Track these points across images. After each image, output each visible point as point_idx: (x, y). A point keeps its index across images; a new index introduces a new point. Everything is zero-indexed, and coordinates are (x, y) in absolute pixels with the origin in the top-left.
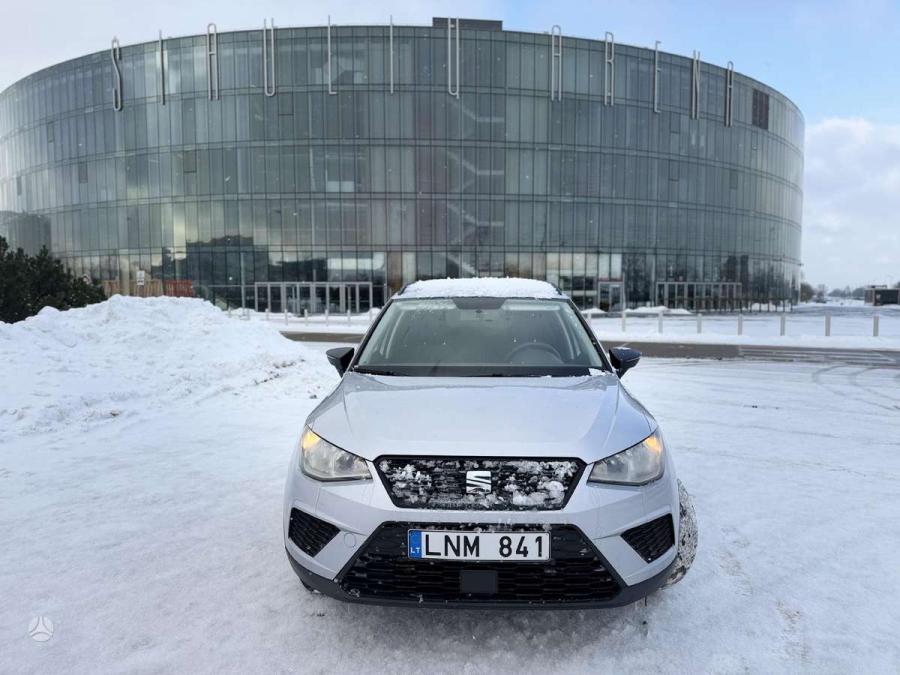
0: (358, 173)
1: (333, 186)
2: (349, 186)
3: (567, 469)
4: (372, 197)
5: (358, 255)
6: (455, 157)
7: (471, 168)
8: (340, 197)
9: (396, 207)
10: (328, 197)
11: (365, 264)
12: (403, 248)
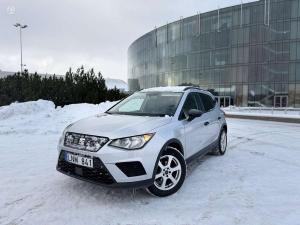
0: (227, 58)
1: (218, 63)
2: (223, 63)
3: (103, 140)
4: (232, 66)
5: (225, 87)
6: (267, 48)
7: (273, 51)
8: (220, 67)
9: (241, 69)
10: (215, 67)
11: (228, 90)
12: (243, 83)
